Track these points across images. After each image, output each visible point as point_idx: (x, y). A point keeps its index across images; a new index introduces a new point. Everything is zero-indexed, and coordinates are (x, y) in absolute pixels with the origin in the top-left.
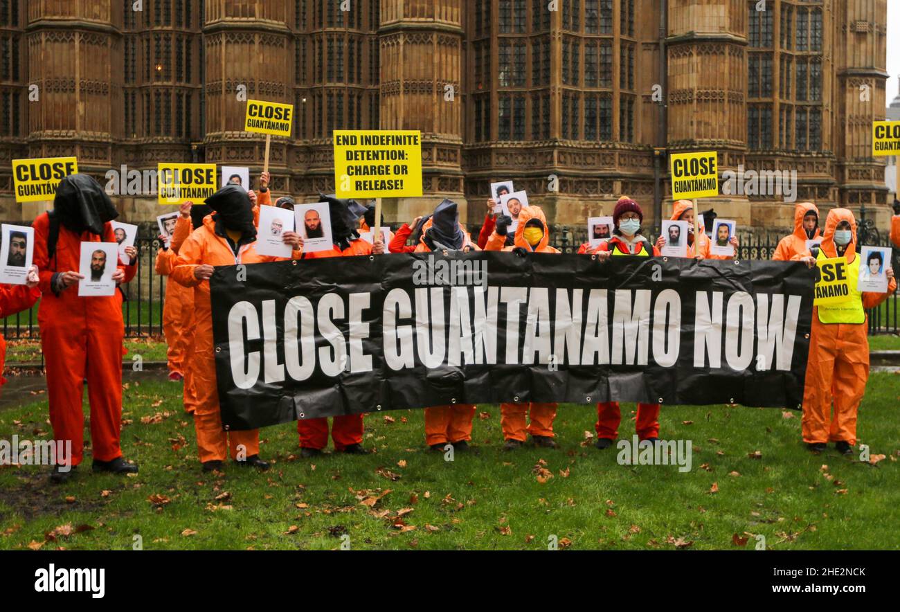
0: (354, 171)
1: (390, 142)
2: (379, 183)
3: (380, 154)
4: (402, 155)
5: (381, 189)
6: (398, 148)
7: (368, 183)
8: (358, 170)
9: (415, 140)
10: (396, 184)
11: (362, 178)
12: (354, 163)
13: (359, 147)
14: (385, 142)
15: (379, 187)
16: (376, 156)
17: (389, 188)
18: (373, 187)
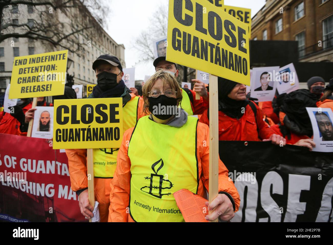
0: (22, 81)
1: (47, 60)
2: (36, 88)
3: (40, 68)
4: (53, 67)
5: (37, 91)
6: (51, 63)
7: (29, 88)
8: (24, 80)
9: (64, 56)
10: (47, 87)
11: (25, 85)
12: (23, 76)
13: (28, 65)
14: (44, 60)
15: (35, 90)
16: (37, 69)
17: (42, 90)
18: (32, 90)
